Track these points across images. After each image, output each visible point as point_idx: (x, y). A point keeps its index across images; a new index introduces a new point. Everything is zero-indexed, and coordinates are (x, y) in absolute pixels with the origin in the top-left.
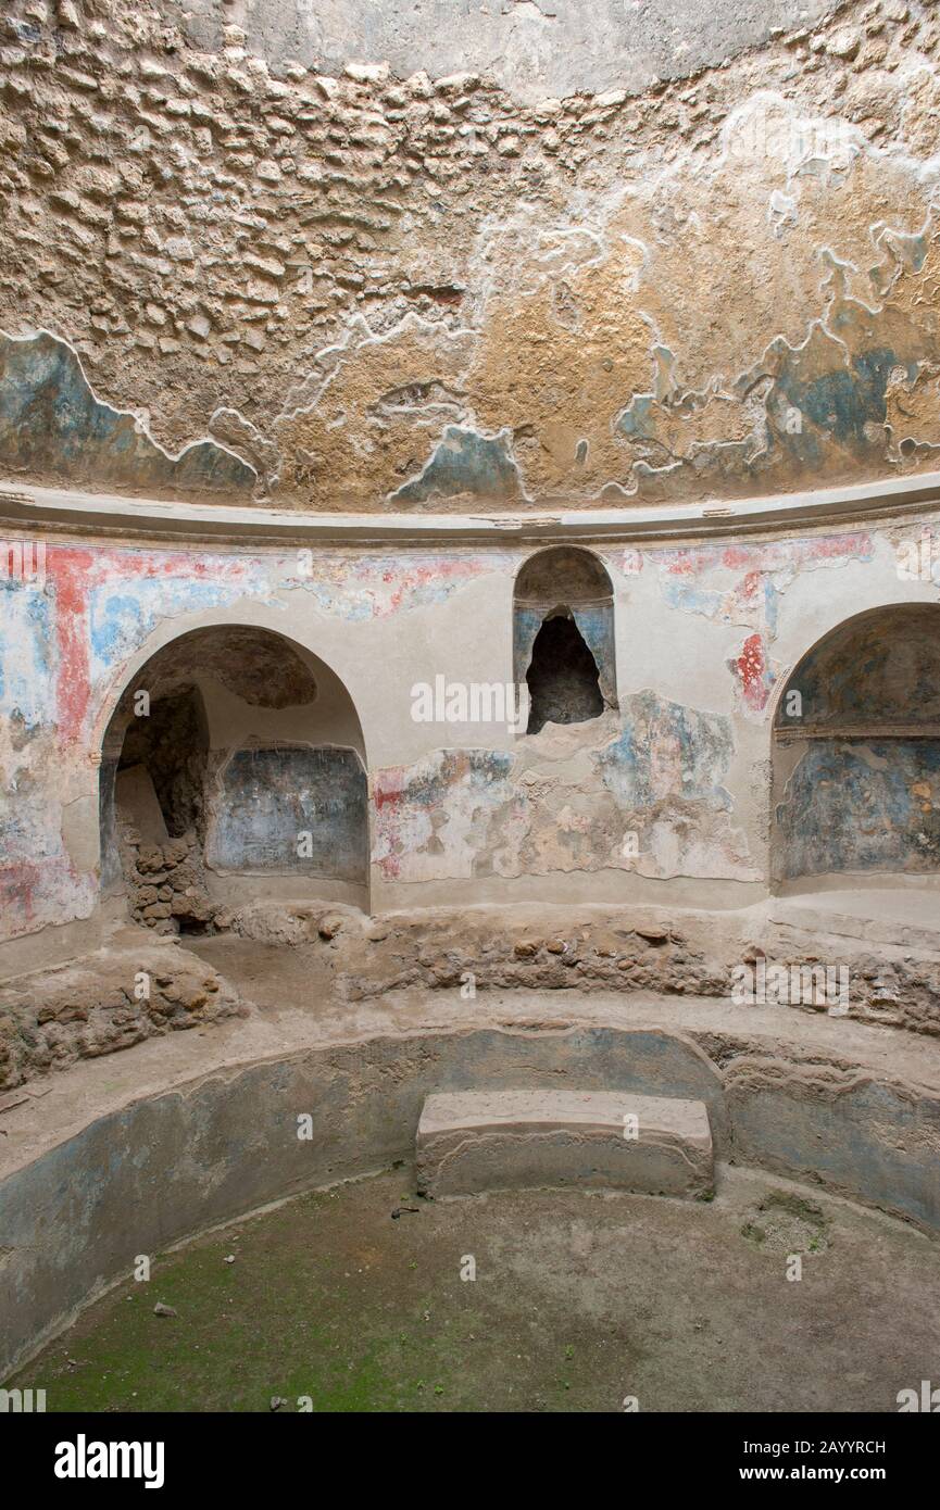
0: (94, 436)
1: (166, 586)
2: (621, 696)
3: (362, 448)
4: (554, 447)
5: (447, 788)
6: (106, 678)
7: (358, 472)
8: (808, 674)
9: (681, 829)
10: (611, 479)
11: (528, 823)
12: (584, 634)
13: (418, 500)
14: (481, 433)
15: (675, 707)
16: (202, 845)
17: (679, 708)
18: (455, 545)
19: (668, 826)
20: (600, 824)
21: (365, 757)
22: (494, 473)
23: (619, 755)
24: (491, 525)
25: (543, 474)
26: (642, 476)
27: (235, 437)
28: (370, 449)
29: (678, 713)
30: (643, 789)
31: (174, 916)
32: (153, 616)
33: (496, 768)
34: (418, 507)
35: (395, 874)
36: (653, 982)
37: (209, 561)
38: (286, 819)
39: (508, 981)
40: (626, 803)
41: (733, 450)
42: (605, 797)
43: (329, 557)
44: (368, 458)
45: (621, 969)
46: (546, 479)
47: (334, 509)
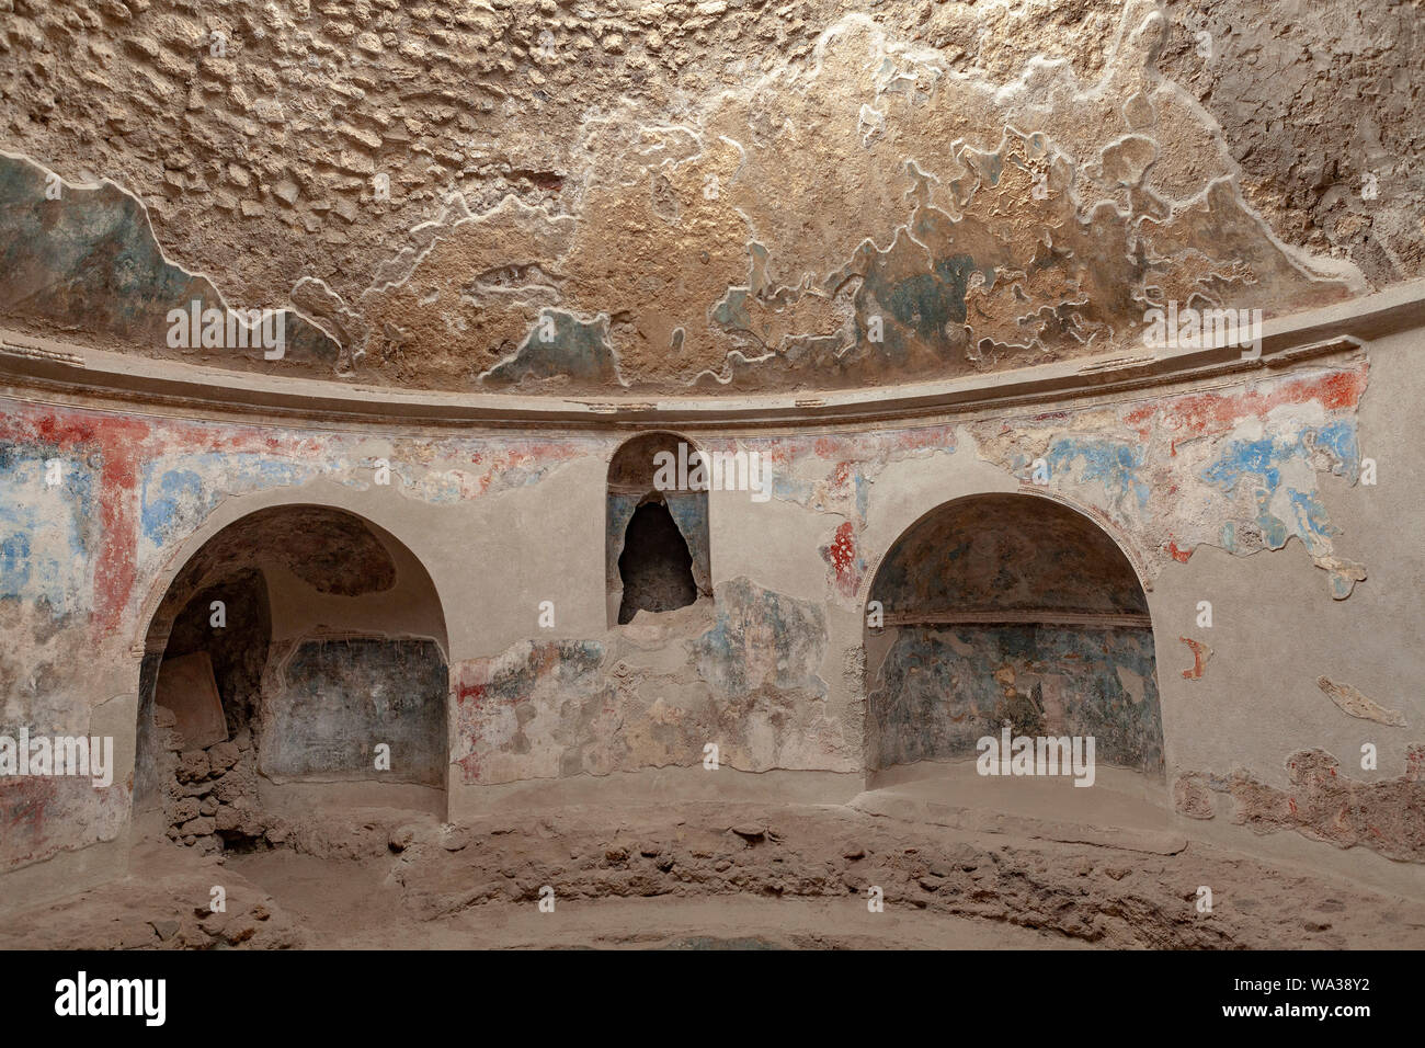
0: (160, 297)
1: (233, 461)
2: (715, 584)
3: (455, 326)
4: (651, 334)
5: (534, 678)
6: (156, 561)
7: (449, 350)
8: (897, 562)
9: (776, 720)
10: (707, 367)
11: (619, 717)
12: (677, 520)
13: (511, 381)
14: (578, 317)
15: (769, 594)
16: (256, 749)
17: (773, 595)
18: (549, 428)
19: (764, 717)
20: (694, 716)
21: (446, 647)
22: (589, 357)
23: (714, 643)
24: (586, 409)
25: (639, 360)
26: (736, 365)
27: (318, 308)
28: (463, 327)
29: (772, 601)
30: (736, 678)
31: (219, 832)
32: (217, 493)
33: (586, 659)
34: (512, 388)
35: (477, 776)
36: (751, 883)
37: (283, 436)
38: (355, 717)
39: (598, 890)
40: (720, 694)
41: (823, 344)
42: (699, 688)
43: (415, 435)
44: (461, 337)
45: (718, 870)
46: (642, 365)
47: (422, 387)
